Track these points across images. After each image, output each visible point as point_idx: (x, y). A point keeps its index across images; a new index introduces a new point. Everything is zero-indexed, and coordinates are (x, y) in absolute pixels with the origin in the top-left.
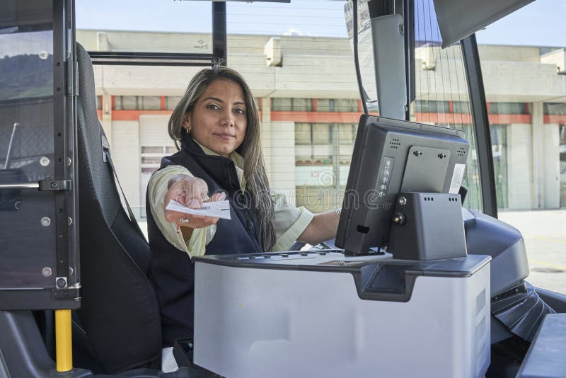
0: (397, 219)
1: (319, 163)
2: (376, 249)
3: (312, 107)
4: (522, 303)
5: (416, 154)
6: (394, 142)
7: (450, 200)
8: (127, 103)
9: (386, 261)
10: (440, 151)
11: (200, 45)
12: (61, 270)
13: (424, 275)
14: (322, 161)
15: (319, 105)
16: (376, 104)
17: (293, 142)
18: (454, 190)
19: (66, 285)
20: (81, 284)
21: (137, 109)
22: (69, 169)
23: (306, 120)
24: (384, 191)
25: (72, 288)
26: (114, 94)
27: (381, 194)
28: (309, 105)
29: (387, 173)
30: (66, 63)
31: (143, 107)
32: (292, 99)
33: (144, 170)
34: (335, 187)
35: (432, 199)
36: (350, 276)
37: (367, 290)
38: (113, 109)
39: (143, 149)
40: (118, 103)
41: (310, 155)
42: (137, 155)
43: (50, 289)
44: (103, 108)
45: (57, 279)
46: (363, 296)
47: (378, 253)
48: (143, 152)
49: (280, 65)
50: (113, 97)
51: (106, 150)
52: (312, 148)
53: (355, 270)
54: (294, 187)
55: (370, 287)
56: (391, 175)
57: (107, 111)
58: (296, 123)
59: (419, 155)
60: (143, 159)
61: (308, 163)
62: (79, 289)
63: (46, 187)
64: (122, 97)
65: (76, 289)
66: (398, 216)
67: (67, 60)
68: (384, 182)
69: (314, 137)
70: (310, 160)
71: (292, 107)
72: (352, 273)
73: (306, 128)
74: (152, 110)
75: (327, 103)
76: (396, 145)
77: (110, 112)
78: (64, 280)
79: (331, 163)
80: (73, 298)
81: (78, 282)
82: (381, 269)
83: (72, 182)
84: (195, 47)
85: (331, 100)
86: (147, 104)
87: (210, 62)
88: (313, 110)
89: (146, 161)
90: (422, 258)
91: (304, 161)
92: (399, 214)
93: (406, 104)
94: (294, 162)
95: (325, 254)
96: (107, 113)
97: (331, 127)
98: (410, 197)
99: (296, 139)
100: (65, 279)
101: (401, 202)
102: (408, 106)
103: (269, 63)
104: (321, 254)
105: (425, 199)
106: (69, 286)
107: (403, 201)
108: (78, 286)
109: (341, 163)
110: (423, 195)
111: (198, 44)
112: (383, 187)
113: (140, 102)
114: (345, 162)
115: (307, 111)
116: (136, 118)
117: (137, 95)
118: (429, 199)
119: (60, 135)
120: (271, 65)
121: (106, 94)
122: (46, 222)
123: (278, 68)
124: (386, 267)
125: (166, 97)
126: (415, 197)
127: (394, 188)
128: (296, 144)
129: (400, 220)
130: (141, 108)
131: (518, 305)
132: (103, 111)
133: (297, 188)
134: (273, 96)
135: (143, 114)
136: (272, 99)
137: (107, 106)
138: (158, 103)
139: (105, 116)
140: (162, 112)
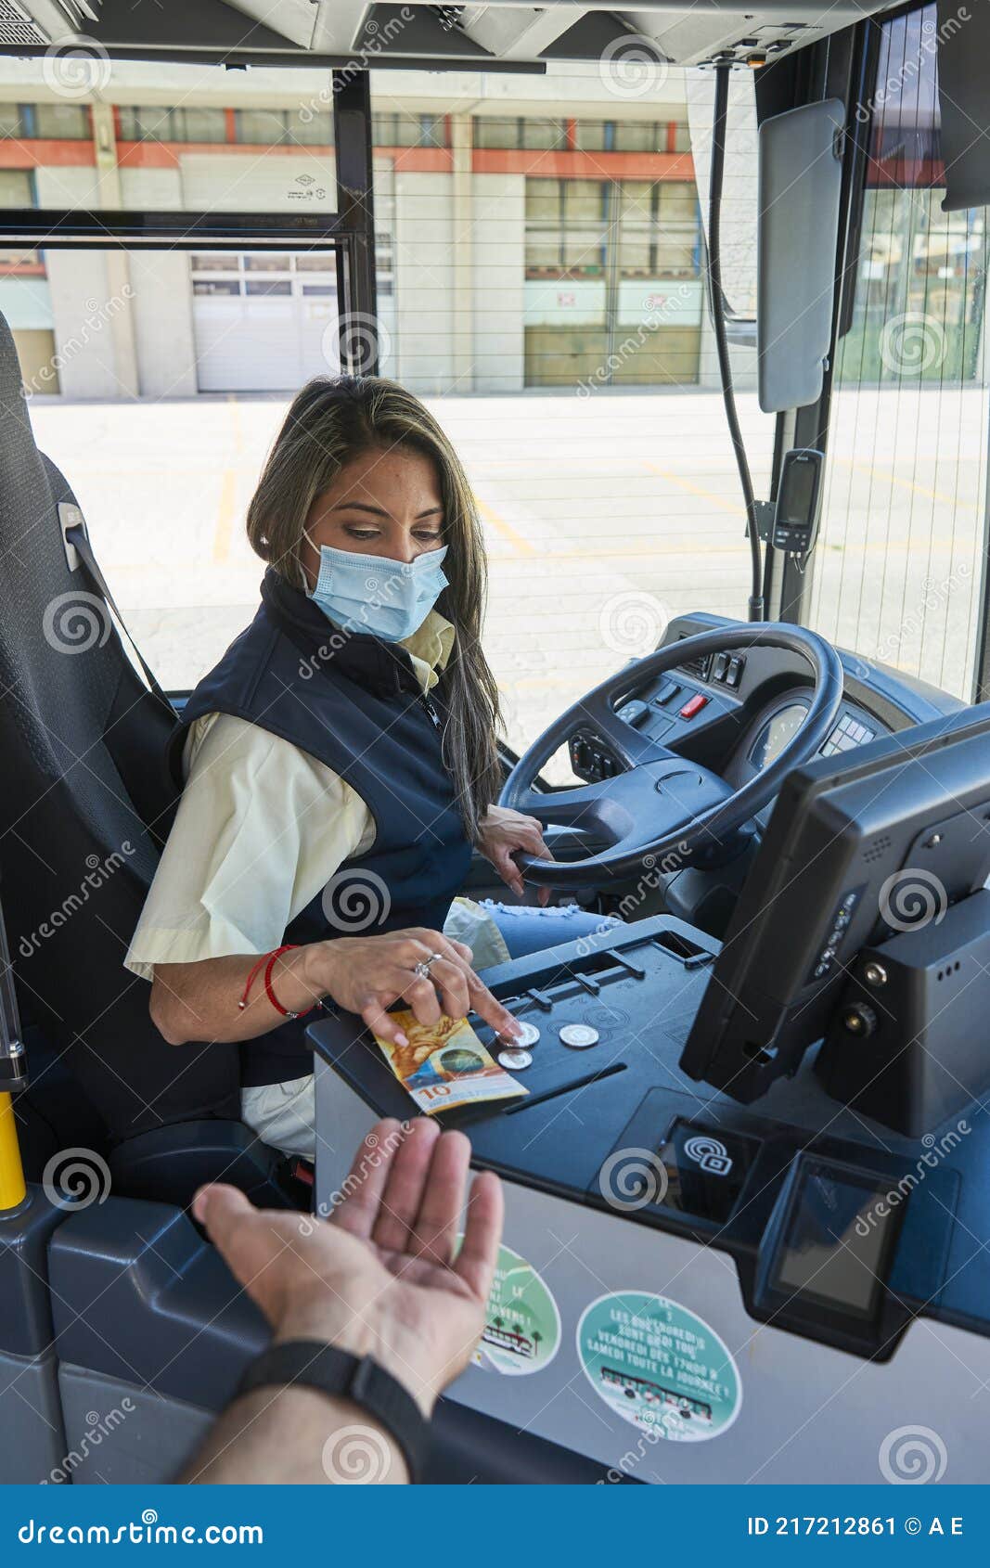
1: (576, 273)
3: (566, 139)
8: (149, 124)
11: (304, 190)
14: (583, 269)
15: (581, 136)
17: (520, 227)
21: (173, 140)
23: (552, 169)
26: (117, 102)
28: (560, 134)
31: (185, 133)
32: (521, 122)
34: (606, 329)
38: (119, 138)
40: (128, 120)
44: (97, 135)
50: (116, 110)
52: (563, 237)
54: (521, 330)
57: (105, 143)
58: (529, 179)
60: (195, 262)
61: (552, 273)
64: (136, 109)
69: (567, 212)
70: (558, 265)
71: (521, 140)
73: (551, 190)
74: (207, 142)
75: (601, 129)
77: (113, 146)
79: (602, 275)
84: (293, 194)
85: (608, 123)
86: (195, 126)
87: (331, 241)
88: (568, 148)
89: (200, 265)
91: (544, 269)
94: (521, 272)
96: (105, 149)
97: (605, 188)
99: (527, 219)
109: (624, 275)
111: (298, 188)
113: (179, 122)
114: (631, 271)
115: (555, 150)
116: (171, 163)
117: (170, 103)
121: (99, 100)
125: (237, 111)
128: (528, 229)
130: (180, 136)
132: (98, 147)
133: (529, 331)
134: (477, 111)
135: (187, 152)
136: (476, 119)
137: (104, 133)
138: (219, 124)
139: (103, 158)
140: (230, 147)
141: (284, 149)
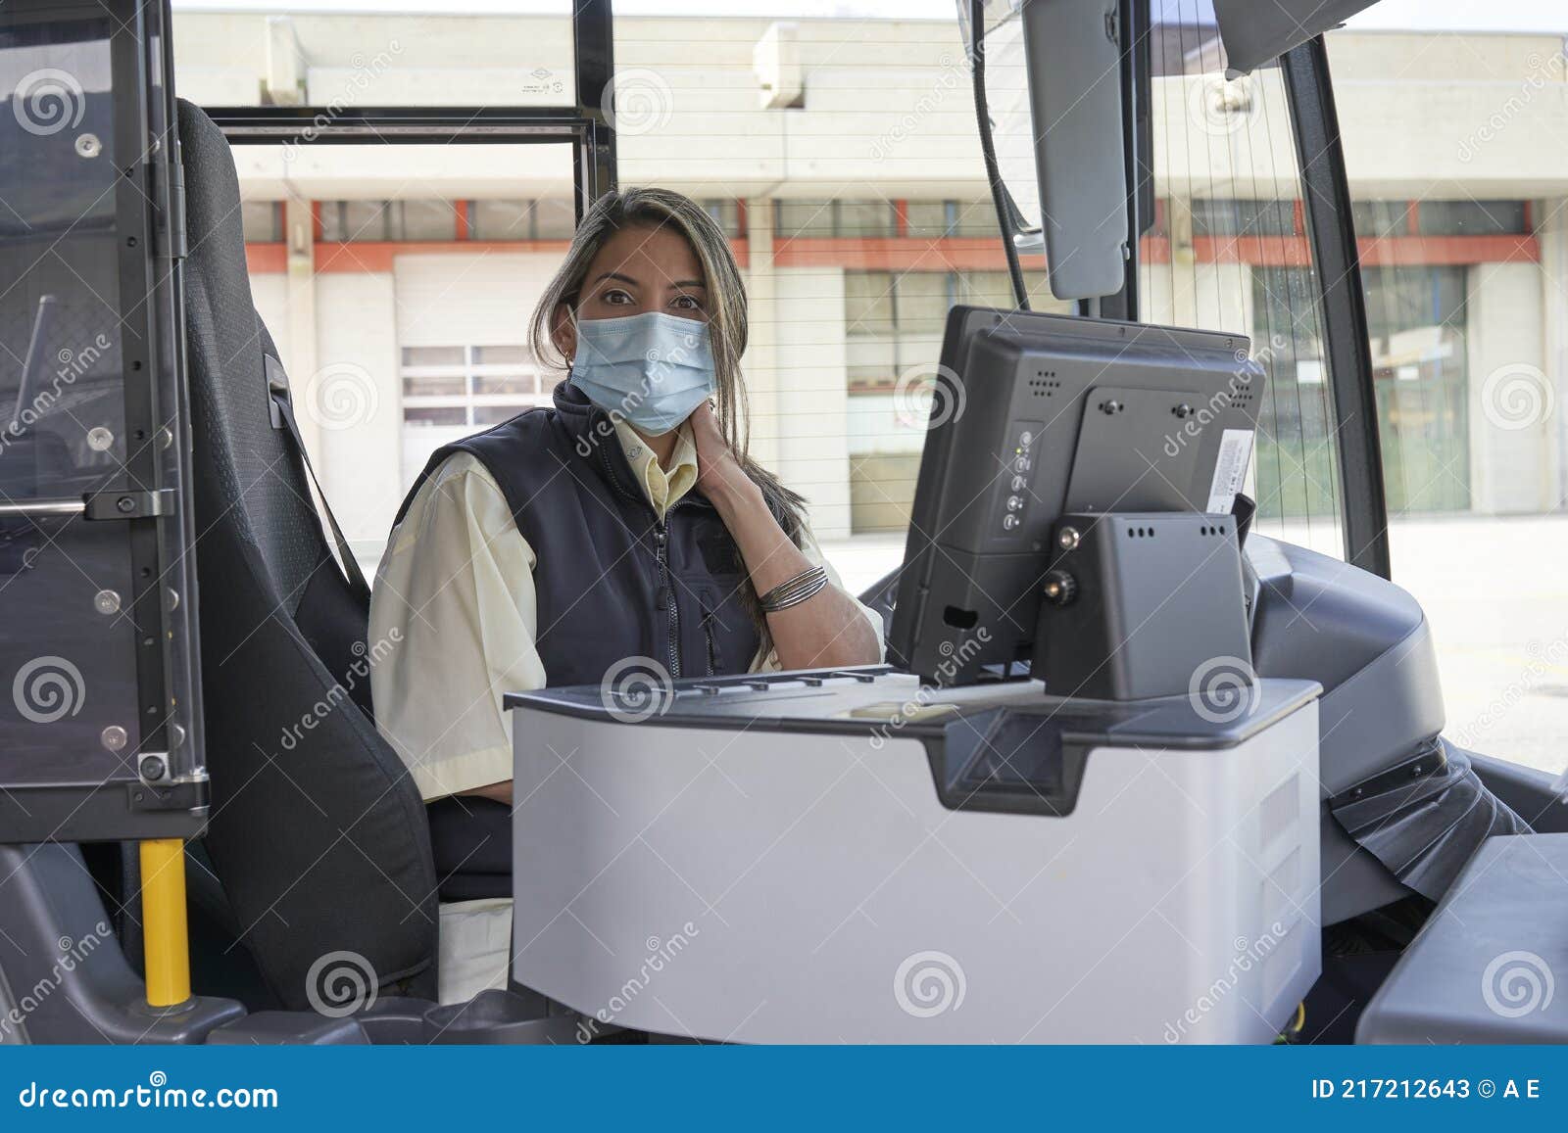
0: (1054, 590)
2: (998, 669)
3: (897, 224)
4: (1434, 804)
5: (1106, 409)
6: (1043, 379)
7: (1203, 531)
8: (357, 222)
9: (1024, 703)
10: (1176, 398)
11: (541, 84)
12: (153, 733)
13: (1109, 744)
15: (914, 221)
16: (1041, 238)
17: (839, 329)
18: (1220, 503)
19: (167, 774)
20: (208, 770)
21: (387, 238)
22: (167, 458)
24: (1017, 513)
25: (182, 780)
26: (318, 197)
27: (1010, 521)
28: (886, 218)
29: (1023, 463)
30: (151, 168)
31: (404, 233)
32: (835, 204)
33: (411, 415)
35: (1151, 532)
36: (915, 749)
37: (963, 786)
38: (318, 239)
39: (408, 355)
40: (331, 220)
41: (890, 362)
42: (391, 374)
43: (122, 786)
44: (290, 238)
45: (142, 757)
46: (950, 800)
47: (1008, 678)
48: (406, 363)
49: (798, 104)
50: (317, 206)
51: (281, 394)
52: (896, 343)
53: (929, 733)
54: (845, 456)
55: (969, 777)
56: (1035, 465)
57: (300, 244)
58: (848, 272)
59: (1116, 411)
60: (408, 385)
61: (883, 386)
62: (204, 784)
63: (106, 511)
64: (342, 205)
65: (193, 785)
66: (1057, 581)
67: (151, 157)
68: (1017, 487)
69: (901, 314)
70: (891, 377)
71: (836, 224)
72: (924, 738)
73: (877, 286)
74: (431, 241)
75: (939, 210)
76: (1047, 389)
77: (310, 248)
78: (160, 760)
80: (185, 810)
81: (198, 764)
82: (1007, 725)
83: (176, 493)
84: (527, 88)
85: (947, 202)
86: (416, 224)
87: (567, 130)
88: (899, 230)
89: (415, 390)
90: (1122, 693)
91: (872, 382)
92: (1059, 573)
93: (1125, 238)
94: (841, 382)
95: (871, 680)
96: (300, 252)
97: (950, 278)
98: (1088, 527)
99: (848, 320)
100: (164, 756)
101: (1065, 540)
102: (1131, 243)
103: (767, 98)
104: (861, 679)
105: (1131, 533)
106: (173, 776)
107: (1071, 539)
108: (199, 775)
110: (1123, 522)
111: (535, 81)
112: (1013, 503)
113: (395, 218)
115: (880, 235)
116: (383, 265)
117: (385, 197)
118: (1141, 532)
119: (138, 365)
120: (774, 105)
121: (297, 196)
122: (108, 602)
123: (793, 114)
124: (1022, 718)
125: (470, 203)
126: (1104, 530)
127: (1047, 503)
128: (849, 333)
129: (1061, 590)
130: (397, 235)
131: (1423, 810)
132: (290, 247)
133: (854, 458)
134: (778, 193)
135: (403, 252)
136: (777, 203)
137: (300, 232)
138: (447, 219)
139: (295, 262)
140: (461, 245)
141: (529, 245)
